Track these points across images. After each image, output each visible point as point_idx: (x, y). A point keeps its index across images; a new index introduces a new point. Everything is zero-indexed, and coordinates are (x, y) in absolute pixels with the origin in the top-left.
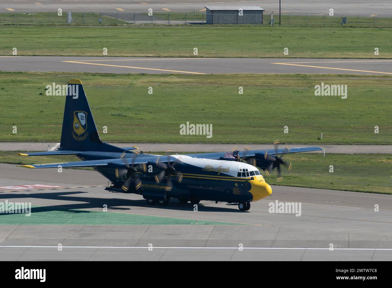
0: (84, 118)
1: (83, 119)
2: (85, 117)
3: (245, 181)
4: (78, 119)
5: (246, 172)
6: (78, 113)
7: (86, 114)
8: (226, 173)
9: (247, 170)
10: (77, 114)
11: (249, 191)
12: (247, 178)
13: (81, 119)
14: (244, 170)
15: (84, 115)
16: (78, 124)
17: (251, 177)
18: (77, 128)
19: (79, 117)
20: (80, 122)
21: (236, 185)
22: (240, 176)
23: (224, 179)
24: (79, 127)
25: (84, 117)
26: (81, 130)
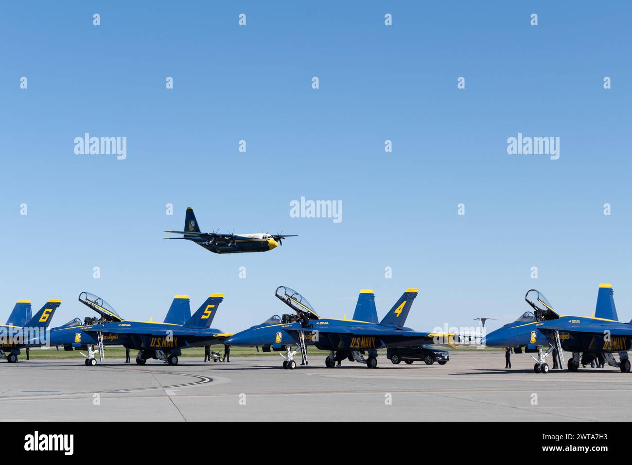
3: (266, 240)
7: (194, 222)
8: (257, 238)
9: (267, 236)
10: (190, 222)
11: (268, 245)
14: (265, 236)
17: (269, 239)
21: (262, 242)
26: (193, 229)
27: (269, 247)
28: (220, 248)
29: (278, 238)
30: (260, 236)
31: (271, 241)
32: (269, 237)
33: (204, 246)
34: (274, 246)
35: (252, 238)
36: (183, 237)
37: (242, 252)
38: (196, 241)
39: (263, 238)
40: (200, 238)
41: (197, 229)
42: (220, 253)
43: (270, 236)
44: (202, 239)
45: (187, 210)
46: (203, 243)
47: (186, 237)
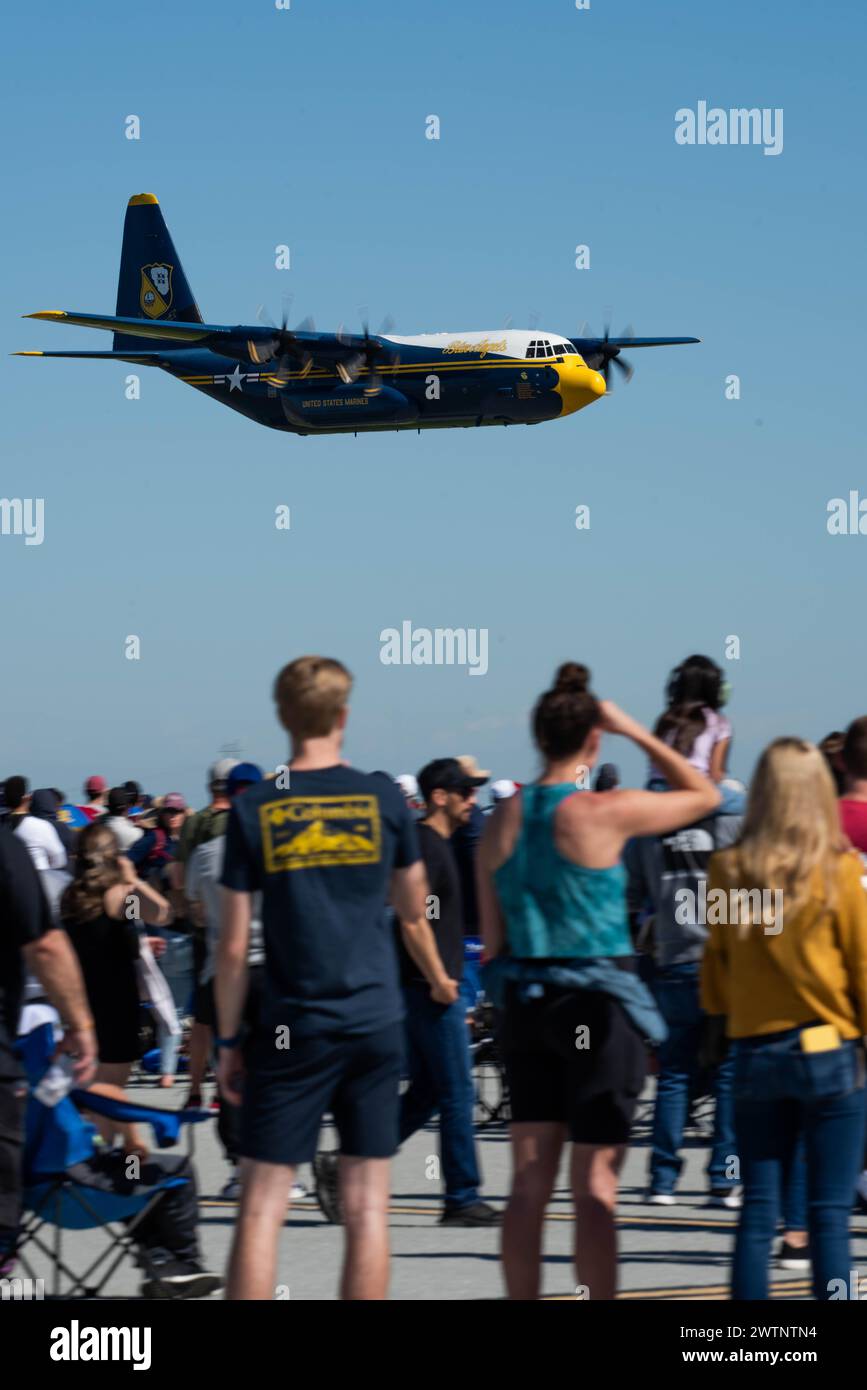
0: (166, 278)
1: (164, 282)
2: (168, 276)
3: (543, 366)
4: (152, 282)
5: (545, 347)
6: (151, 268)
7: (169, 269)
8: (499, 353)
9: (547, 343)
10: (148, 272)
11: (555, 389)
12: (547, 359)
13: (159, 282)
14: (540, 343)
15: (165, 272)
16: (151, 295)
17: (559, 356)
18: (151, 303)
19: (155, 277)
20: (156, 288)
21: (524, 376)
22: (533, 356)
23: (494, 365)
24: (154, 301)
25: (166, 276)
26: (160, 307)
27: (558, 397)
28: (306, 404)
29: (600, 352)
30: (514, 344)
31: (573, 367)
32: (559, 349)
33: (221, 393)
34: (585, 395)
35: (474, 356)
36: (109, 347)
37: (419, 426)
38: (179, 369)
39: (530, 353)
40: (205, 352)
41: (181, 303)
42: (303, 431)
43: (563, 341)
44: (219, 357)
45: (130, 209)
46: (219, 379)
47: (127, 348)
